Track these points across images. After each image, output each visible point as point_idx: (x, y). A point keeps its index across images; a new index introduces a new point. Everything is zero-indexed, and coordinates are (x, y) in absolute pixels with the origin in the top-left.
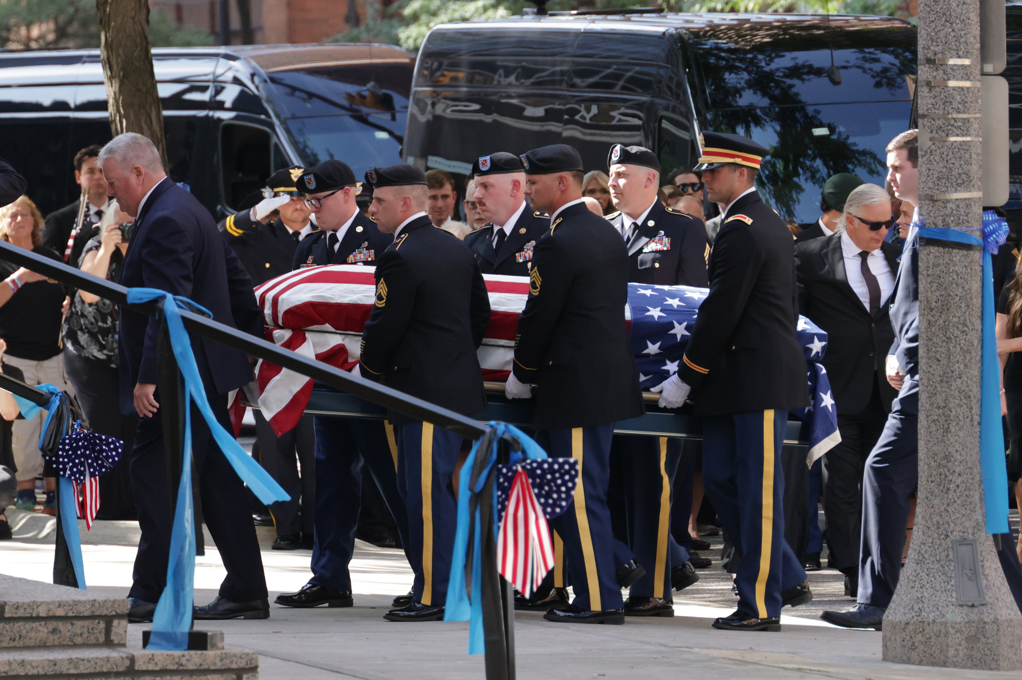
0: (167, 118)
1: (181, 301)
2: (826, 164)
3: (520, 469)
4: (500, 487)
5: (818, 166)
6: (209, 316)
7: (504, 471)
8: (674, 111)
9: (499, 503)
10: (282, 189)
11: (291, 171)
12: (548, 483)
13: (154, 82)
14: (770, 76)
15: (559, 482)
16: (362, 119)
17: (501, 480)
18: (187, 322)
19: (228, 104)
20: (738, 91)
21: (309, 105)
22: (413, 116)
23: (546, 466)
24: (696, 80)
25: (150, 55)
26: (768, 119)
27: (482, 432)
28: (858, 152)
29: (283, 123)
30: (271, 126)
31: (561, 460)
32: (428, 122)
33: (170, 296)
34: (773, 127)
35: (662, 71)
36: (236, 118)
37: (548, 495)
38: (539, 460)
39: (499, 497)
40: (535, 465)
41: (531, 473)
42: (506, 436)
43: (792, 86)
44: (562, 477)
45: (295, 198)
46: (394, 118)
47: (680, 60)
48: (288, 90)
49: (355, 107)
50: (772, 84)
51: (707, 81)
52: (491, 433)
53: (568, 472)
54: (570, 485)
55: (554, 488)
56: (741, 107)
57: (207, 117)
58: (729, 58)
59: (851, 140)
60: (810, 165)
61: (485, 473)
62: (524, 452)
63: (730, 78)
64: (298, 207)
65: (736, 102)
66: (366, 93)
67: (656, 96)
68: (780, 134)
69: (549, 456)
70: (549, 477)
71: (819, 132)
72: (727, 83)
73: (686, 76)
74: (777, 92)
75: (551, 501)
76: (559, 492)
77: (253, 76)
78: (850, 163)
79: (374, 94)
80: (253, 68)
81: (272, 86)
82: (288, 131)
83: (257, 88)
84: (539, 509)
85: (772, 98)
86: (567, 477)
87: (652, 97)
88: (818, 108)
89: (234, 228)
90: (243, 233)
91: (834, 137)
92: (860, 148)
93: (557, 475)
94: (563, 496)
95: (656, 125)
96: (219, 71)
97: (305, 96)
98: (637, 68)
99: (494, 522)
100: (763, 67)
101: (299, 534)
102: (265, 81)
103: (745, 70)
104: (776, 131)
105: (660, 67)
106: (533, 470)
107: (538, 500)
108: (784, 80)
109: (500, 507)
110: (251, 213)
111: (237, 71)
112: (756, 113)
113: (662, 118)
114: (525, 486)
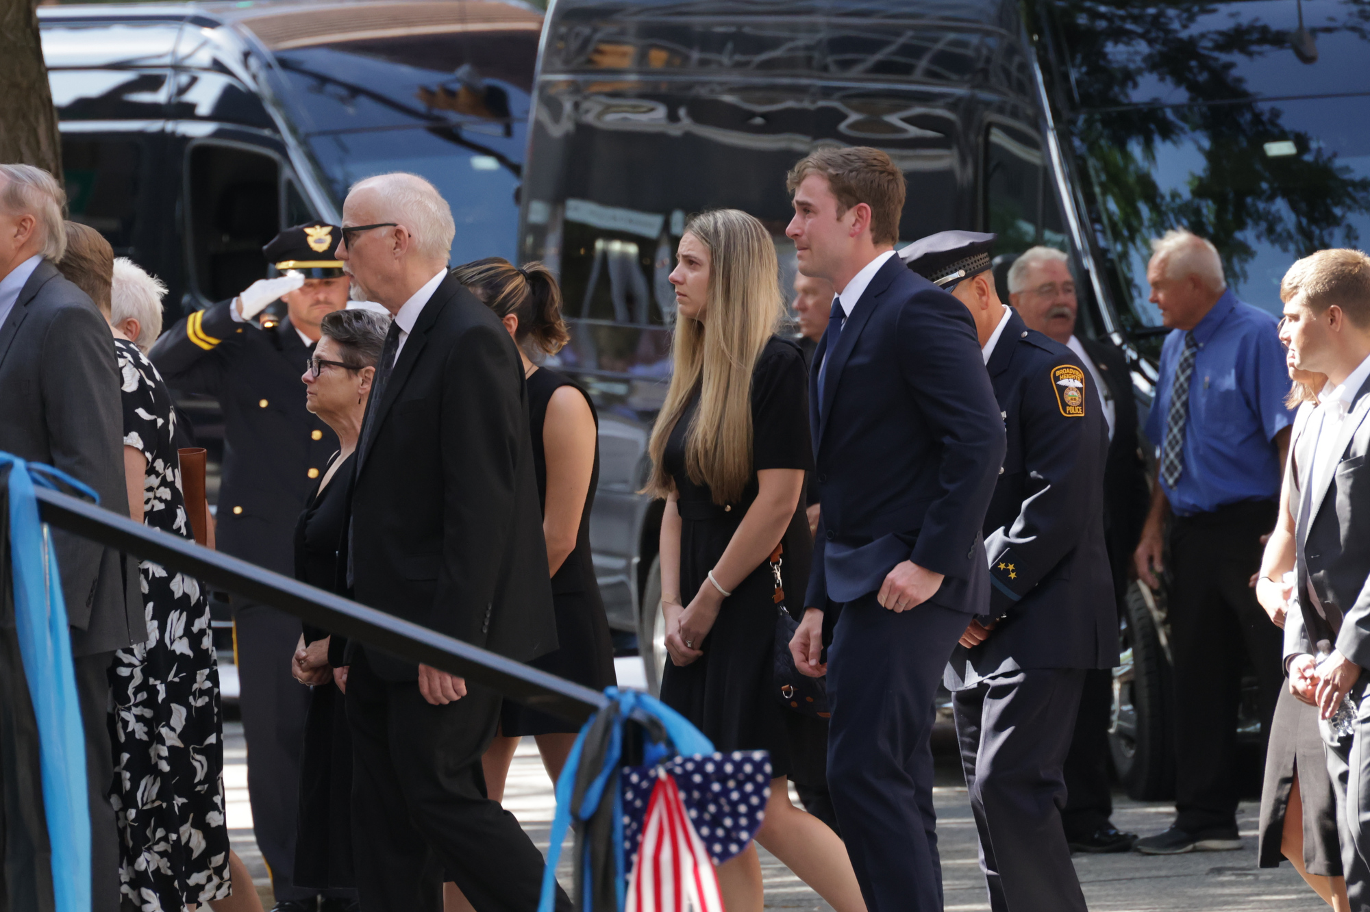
0: (69, 137)
1: (43, 474)
2: (1294, 207)
3: (662, 773)
4: (628, 808)
5: (1278, 211)
6: (93, 500)
7: (635, 778)
8: (1014, 114)
9: (625, 838)
10: (291, 263)
11: (308, 231)
12: (716, 798)
13: (43, 70)
14: (1188, 48)
15: (735, 796)
16: (451, 135)
17: (629, 796)
18: (47, 512)
19: (204, 109)
20: (1129, 77)
21: (350, 110)
22: (539, 126)
23: (710, 768)
24: (1052, 56)
25: (34, 22)
26: (1187, 127)
27: (593, 709)
28: (1354, 184)
29: (303, 142)
30: (281, 147)
31: (737, 756)
32: (567, 137)
33: (19, 463)
34: (1196, 142)
35: (991, 42)
36: (216, 134)
37: (716, 822)
38: (698, 757)
39: (626, 827)
40: (690, 766)
41: (682, 781)
42: (638, 715)
43: (1230, 66)
44: (740, 786)
45: (315, 281)
46: (508, 132)
47: (1023, 20)
48: (309, 81)
49: (436, 112)
50: (1193, 63)
51: (1073, 58)
52: (609, 709)
53: (750, 778)
54: (755, 800)
55: (727, 809)
56: (1136, 104)
57: (162, 133)
58: (1114, 15)
59: (1339, 163)
60: (1264, 209)
61: (599, 784)
62: (670, 744)
63: (1116, 52)
64: (321, 297)
65: (1127, 96)
66: (457, 87)
67: (979, 87)
68: (1210, 156)
69: (718, 748)
70: (716, 787)
71: (1279, 149)
72: (1109, 62)
73: (1033, 50)
74: (1203, 77)
75: (720, 832)
76: (735, 815)
77: (246, 55)
78: (1336, 204)
79: (470, 89)
80: (247, 41)
81: (282, 76)
82: (312, 158)
83: (254, 77)
84: (699, 846)
85: (1193, 87)
86: (749, 787)
87: (973, 87)
88: (1278, 105)
89: (202, 335)
90: (219, 345)
91: (1308, 158)
92: (1357, 176)
93: (731, 784)
94: (743, 821)
95: (981, 140)
96: (184, 49)
97: (343, 92)
98: (952, 36)
99: (615, 873)
100: (1176, 31)
101: (315, 899)
102: (269, 66)
103: (1143, 36)
104: (1200, 149)
105: (988, 33)
106: (687, 775)
107: (698, 829)
108: (1216, 54)
109: (627, 845)
110: (233, 306)
111: (217, 47)
112: (1164, 113)
113: (990, 125)
114: (674, 806)
